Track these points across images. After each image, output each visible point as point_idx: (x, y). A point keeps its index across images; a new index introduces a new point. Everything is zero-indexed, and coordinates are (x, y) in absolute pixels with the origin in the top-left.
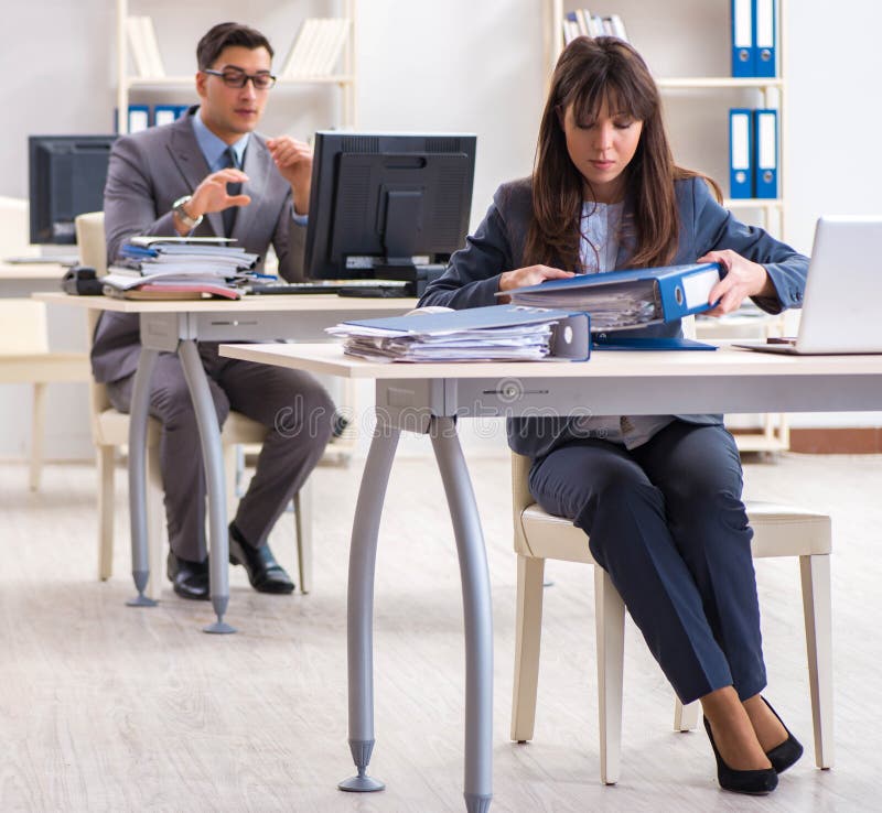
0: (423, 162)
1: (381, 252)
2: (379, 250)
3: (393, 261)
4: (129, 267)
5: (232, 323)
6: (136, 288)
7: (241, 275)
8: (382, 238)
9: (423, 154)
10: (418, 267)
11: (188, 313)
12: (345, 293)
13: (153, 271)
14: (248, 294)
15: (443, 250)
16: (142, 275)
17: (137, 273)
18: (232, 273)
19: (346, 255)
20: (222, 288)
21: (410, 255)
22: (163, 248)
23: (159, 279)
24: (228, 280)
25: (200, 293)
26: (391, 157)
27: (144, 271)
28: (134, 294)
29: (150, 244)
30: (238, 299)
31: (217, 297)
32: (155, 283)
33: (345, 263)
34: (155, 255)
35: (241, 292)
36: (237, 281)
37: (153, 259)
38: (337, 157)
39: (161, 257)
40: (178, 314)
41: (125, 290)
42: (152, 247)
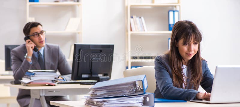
0: (101, 51)
1: (91, 73)
2: (90, 73)
3: (94, 76)
4: (28, 78)
5: (53, 91)
6: (29, 83)
7: (56, 80)
8: (91, 70)
9: (101, 49)
10: (100, 77)
11: (42, 90)
12: (81, 83)
13: (33, 79)
14: (58, 84)
15: (106, 73)
16: (31, 80)
17: (29, 79)
18: (53, 79)
19: (82, 74)
20: (51, 83)
21: (98, 74)
22: (36, 73)
23: (35, 81)
24: (52, 81)
25: (45, 84)
26: (93, 50)
27: (31, 79)
28: (29, 85)
29: (33, 72)
30: (55, 86)
31: (49, 85)
32: (34, 82)
33: (81, 76)
34: (34, 75)
35: (56, 84)
36: (55, 81)
37: (33, 76)
38: (80, 50)
39: (35, 75)
40: (40, 90)
41: (27, 84)
42: (33, 73)
